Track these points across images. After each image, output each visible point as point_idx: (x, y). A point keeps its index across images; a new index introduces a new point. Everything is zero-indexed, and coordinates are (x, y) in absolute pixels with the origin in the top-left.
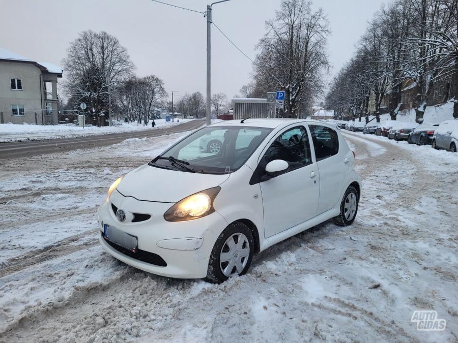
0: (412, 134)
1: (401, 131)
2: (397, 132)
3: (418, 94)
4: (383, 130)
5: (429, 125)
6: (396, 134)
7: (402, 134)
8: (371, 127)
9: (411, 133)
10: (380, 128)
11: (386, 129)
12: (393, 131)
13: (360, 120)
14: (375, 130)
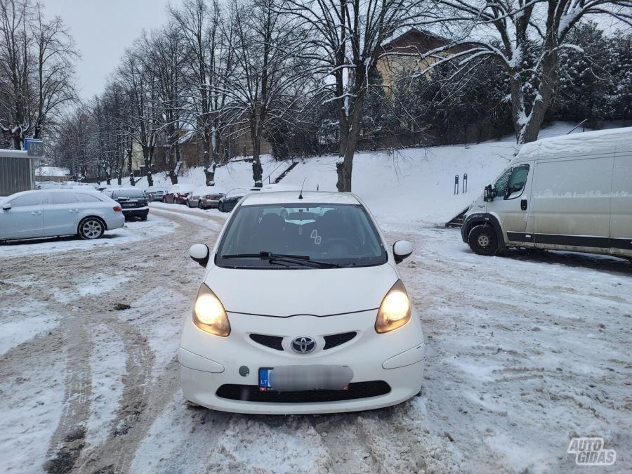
0: (224, 200)
1: (207, 197)
2: (201, 198)
3: (206, 152)
4: (177, 196)
5: (245, 189)
6: (200, 200)
7: (209, 200)
8: (155, 193)
9: (222, 199)
10: (172, 194)
11: (181, 194)
12: (194, 198)
13: (120, 183)
14: (164, 197)
